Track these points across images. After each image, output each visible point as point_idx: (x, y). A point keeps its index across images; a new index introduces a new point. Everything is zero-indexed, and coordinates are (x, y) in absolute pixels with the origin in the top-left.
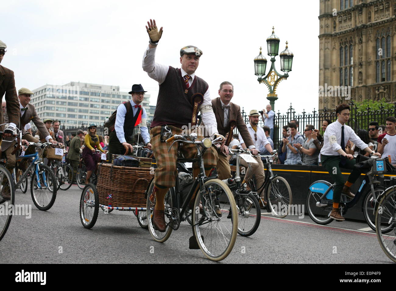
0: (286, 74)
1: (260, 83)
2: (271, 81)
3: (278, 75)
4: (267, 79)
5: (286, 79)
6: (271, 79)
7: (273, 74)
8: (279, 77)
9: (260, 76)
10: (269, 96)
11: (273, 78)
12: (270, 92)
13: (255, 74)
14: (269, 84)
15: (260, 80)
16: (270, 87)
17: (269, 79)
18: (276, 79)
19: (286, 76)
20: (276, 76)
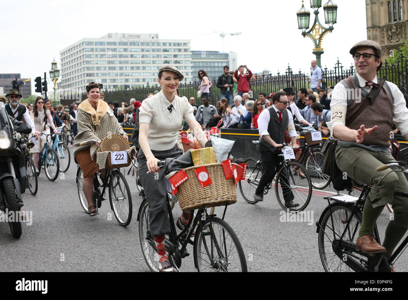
0: (331, 26)
1: (304, 37)
2: (316, 35)
3: (322, 28)
4: (311, 33)
5: (331, 32)
6: (316, 33)
7: (317, 27)
8: (323, 30)
9: (304, 30)
10: (315, 51)
11: (317, 31)
12: (315, 46)
13: (299, 28)
14: (314, 37)
15: (304, 34)
16: (315, 41)
17: (313, 33)
18: (320, 33)
19: (331, 29)
20: (320, 30)
